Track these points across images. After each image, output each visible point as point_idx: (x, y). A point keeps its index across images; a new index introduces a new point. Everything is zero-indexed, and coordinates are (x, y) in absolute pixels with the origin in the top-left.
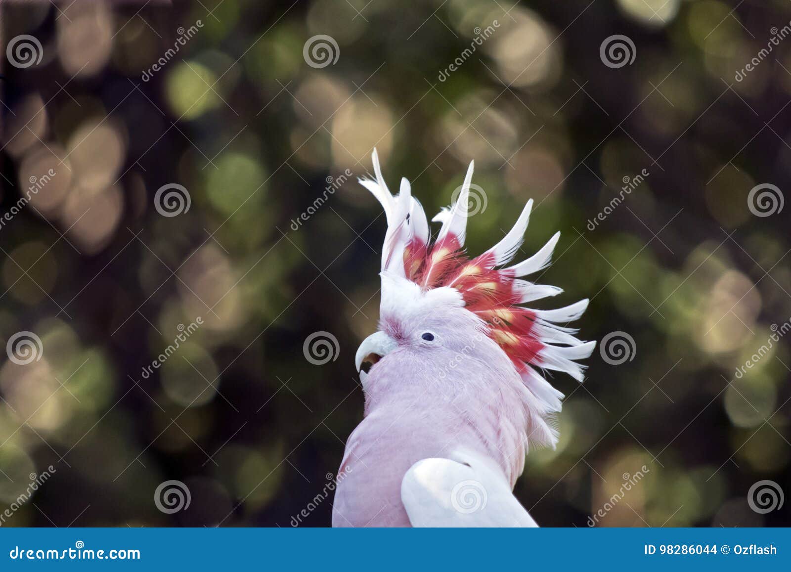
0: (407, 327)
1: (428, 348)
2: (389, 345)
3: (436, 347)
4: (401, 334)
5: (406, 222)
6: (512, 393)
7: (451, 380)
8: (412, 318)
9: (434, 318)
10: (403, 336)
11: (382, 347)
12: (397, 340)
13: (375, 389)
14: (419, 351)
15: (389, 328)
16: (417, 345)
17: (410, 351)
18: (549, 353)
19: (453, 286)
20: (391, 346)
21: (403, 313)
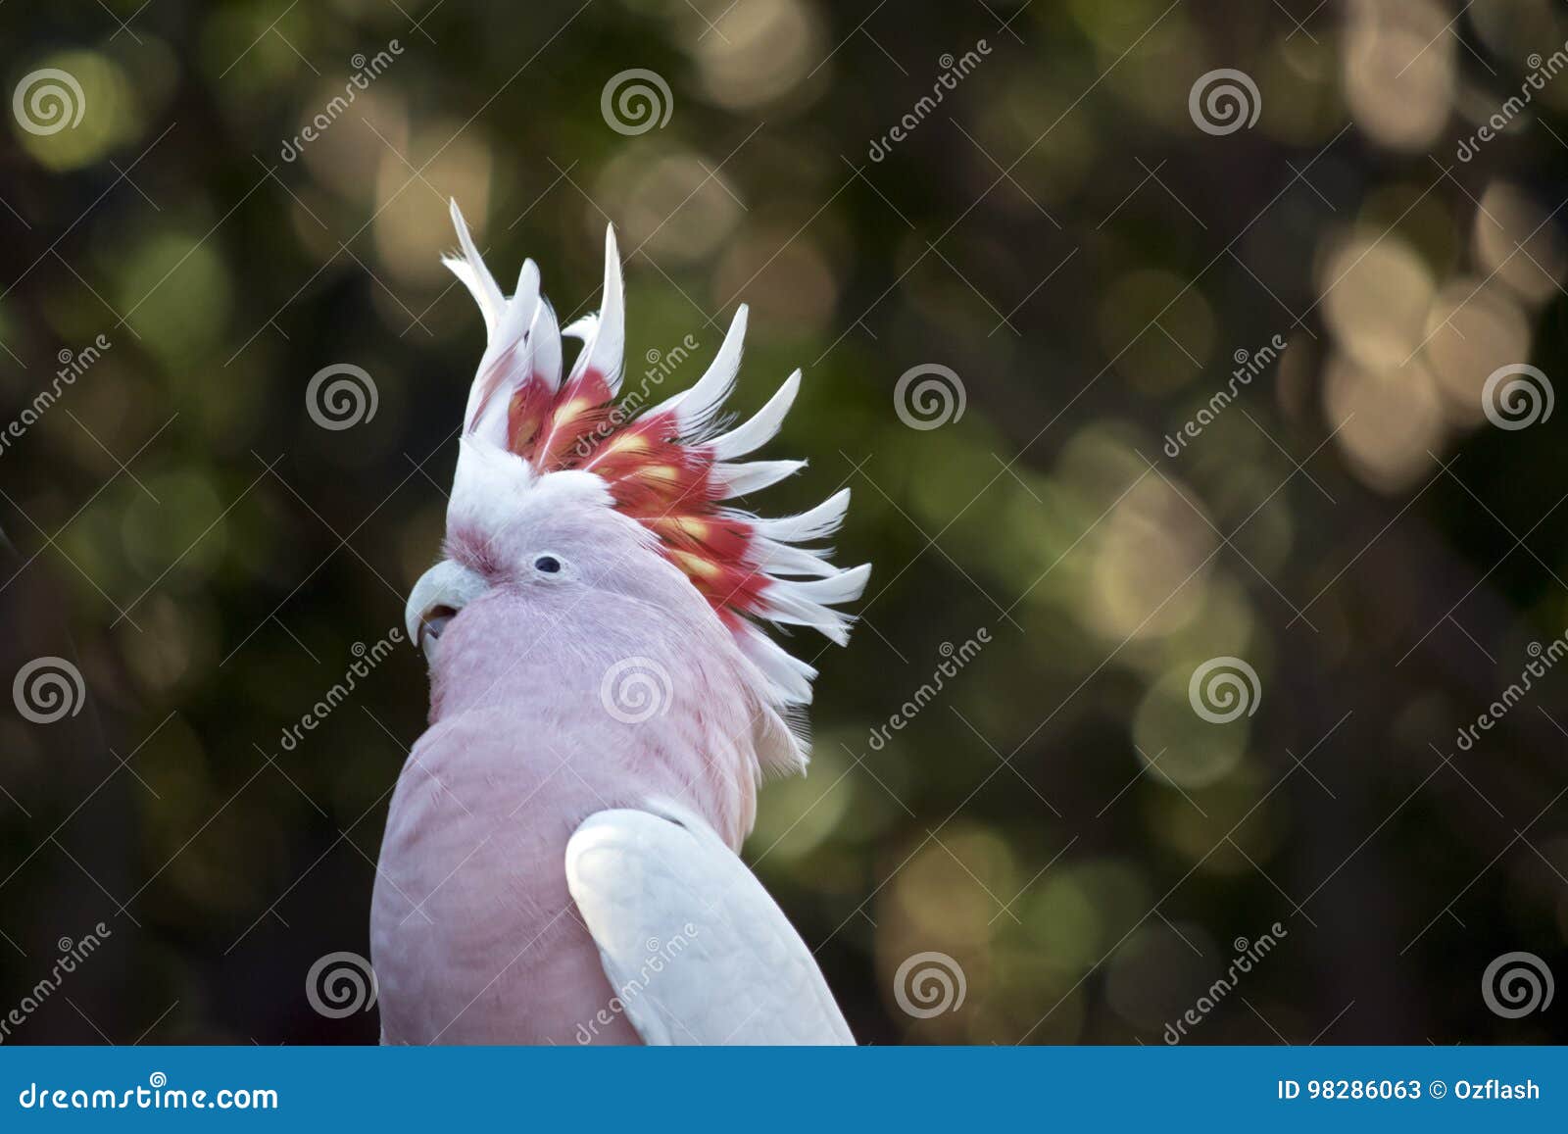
0: (503, 548)
1: (550, 586)
2: (472, 586)
3: (566, 584)
4: (494, 560)
5: (522, 341)
6: (722, 669)
7: (606, 649)
8: (513, 529)
9: (555, 527)
10: (498, 567)
11: (458, 591)
12: (487, 575)
13: (453, 670)
14: (534, 593)
15: (467, 552)
16: (528, 582)
17: (515, 595)
18: (780, 592)
19: (593, 471)
20: (475, 588)
21: (492, 522)
